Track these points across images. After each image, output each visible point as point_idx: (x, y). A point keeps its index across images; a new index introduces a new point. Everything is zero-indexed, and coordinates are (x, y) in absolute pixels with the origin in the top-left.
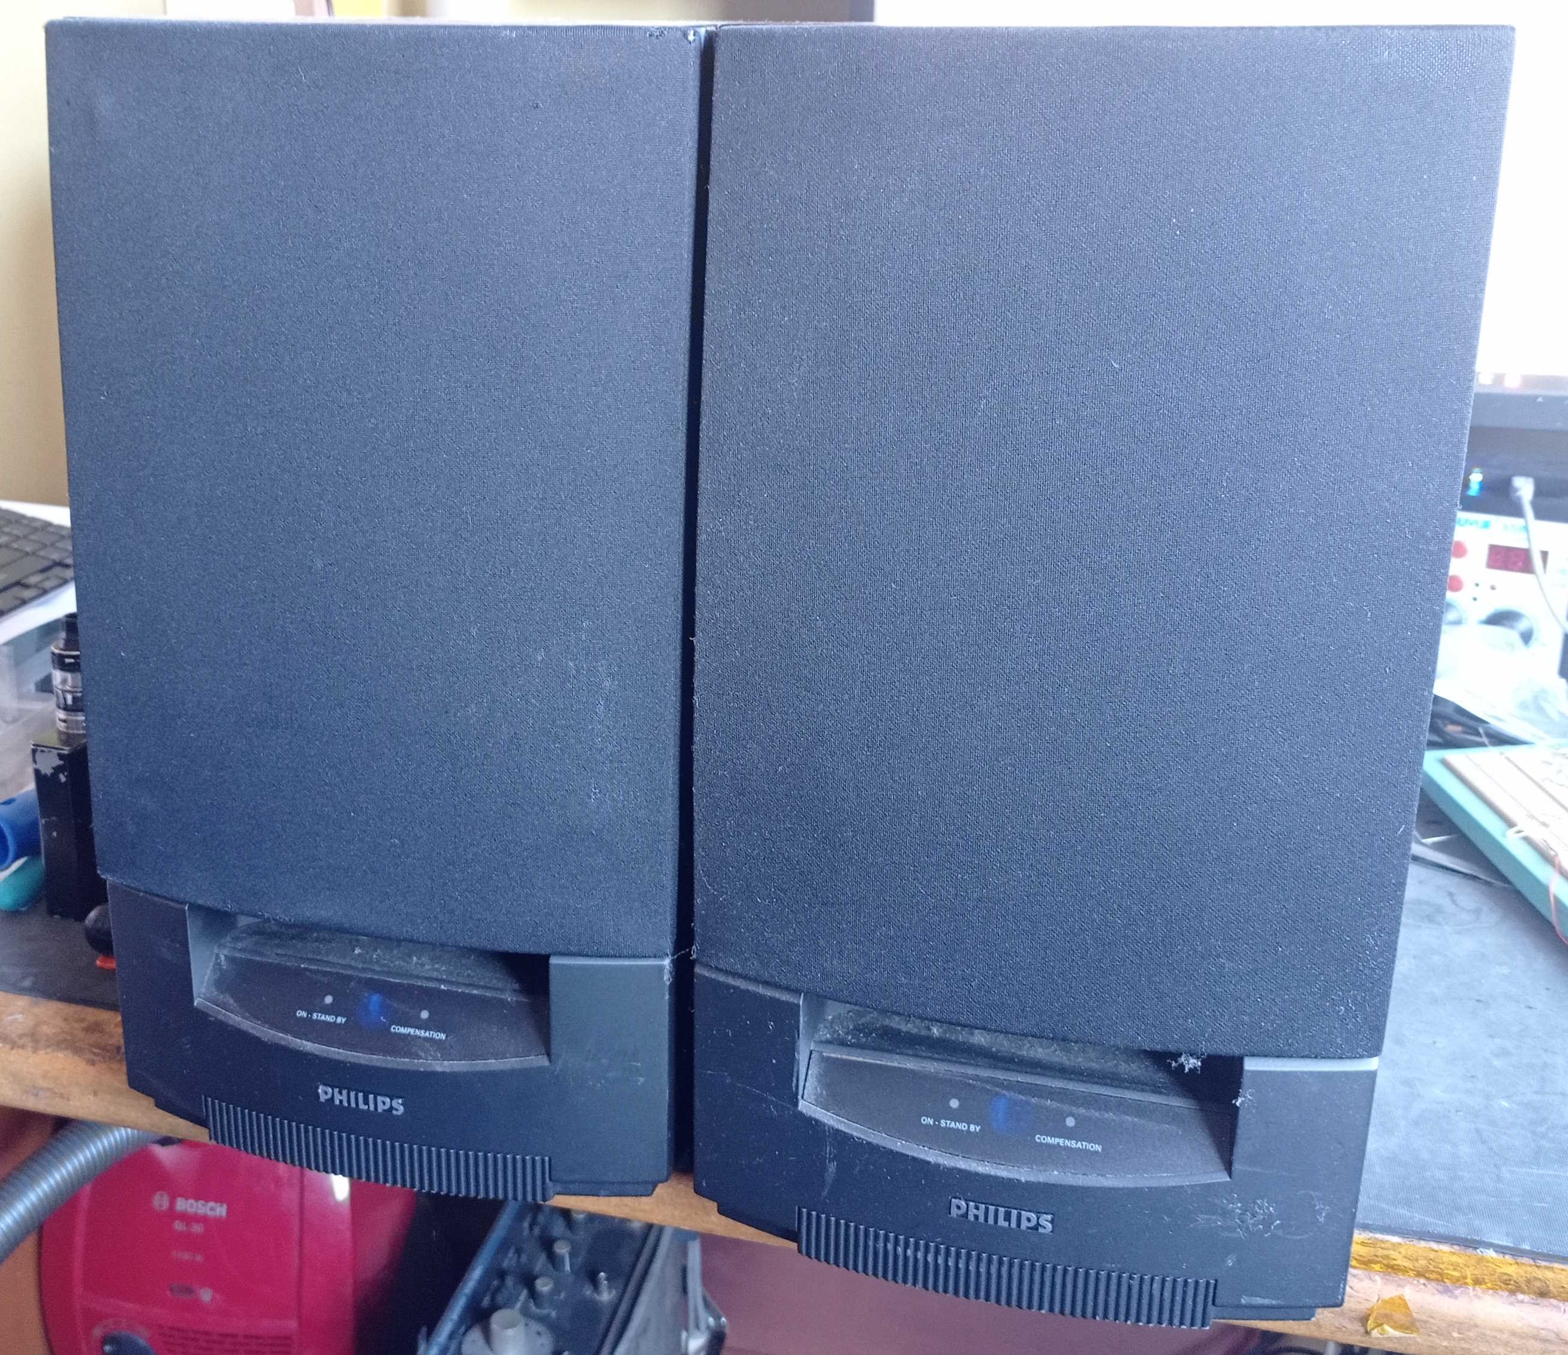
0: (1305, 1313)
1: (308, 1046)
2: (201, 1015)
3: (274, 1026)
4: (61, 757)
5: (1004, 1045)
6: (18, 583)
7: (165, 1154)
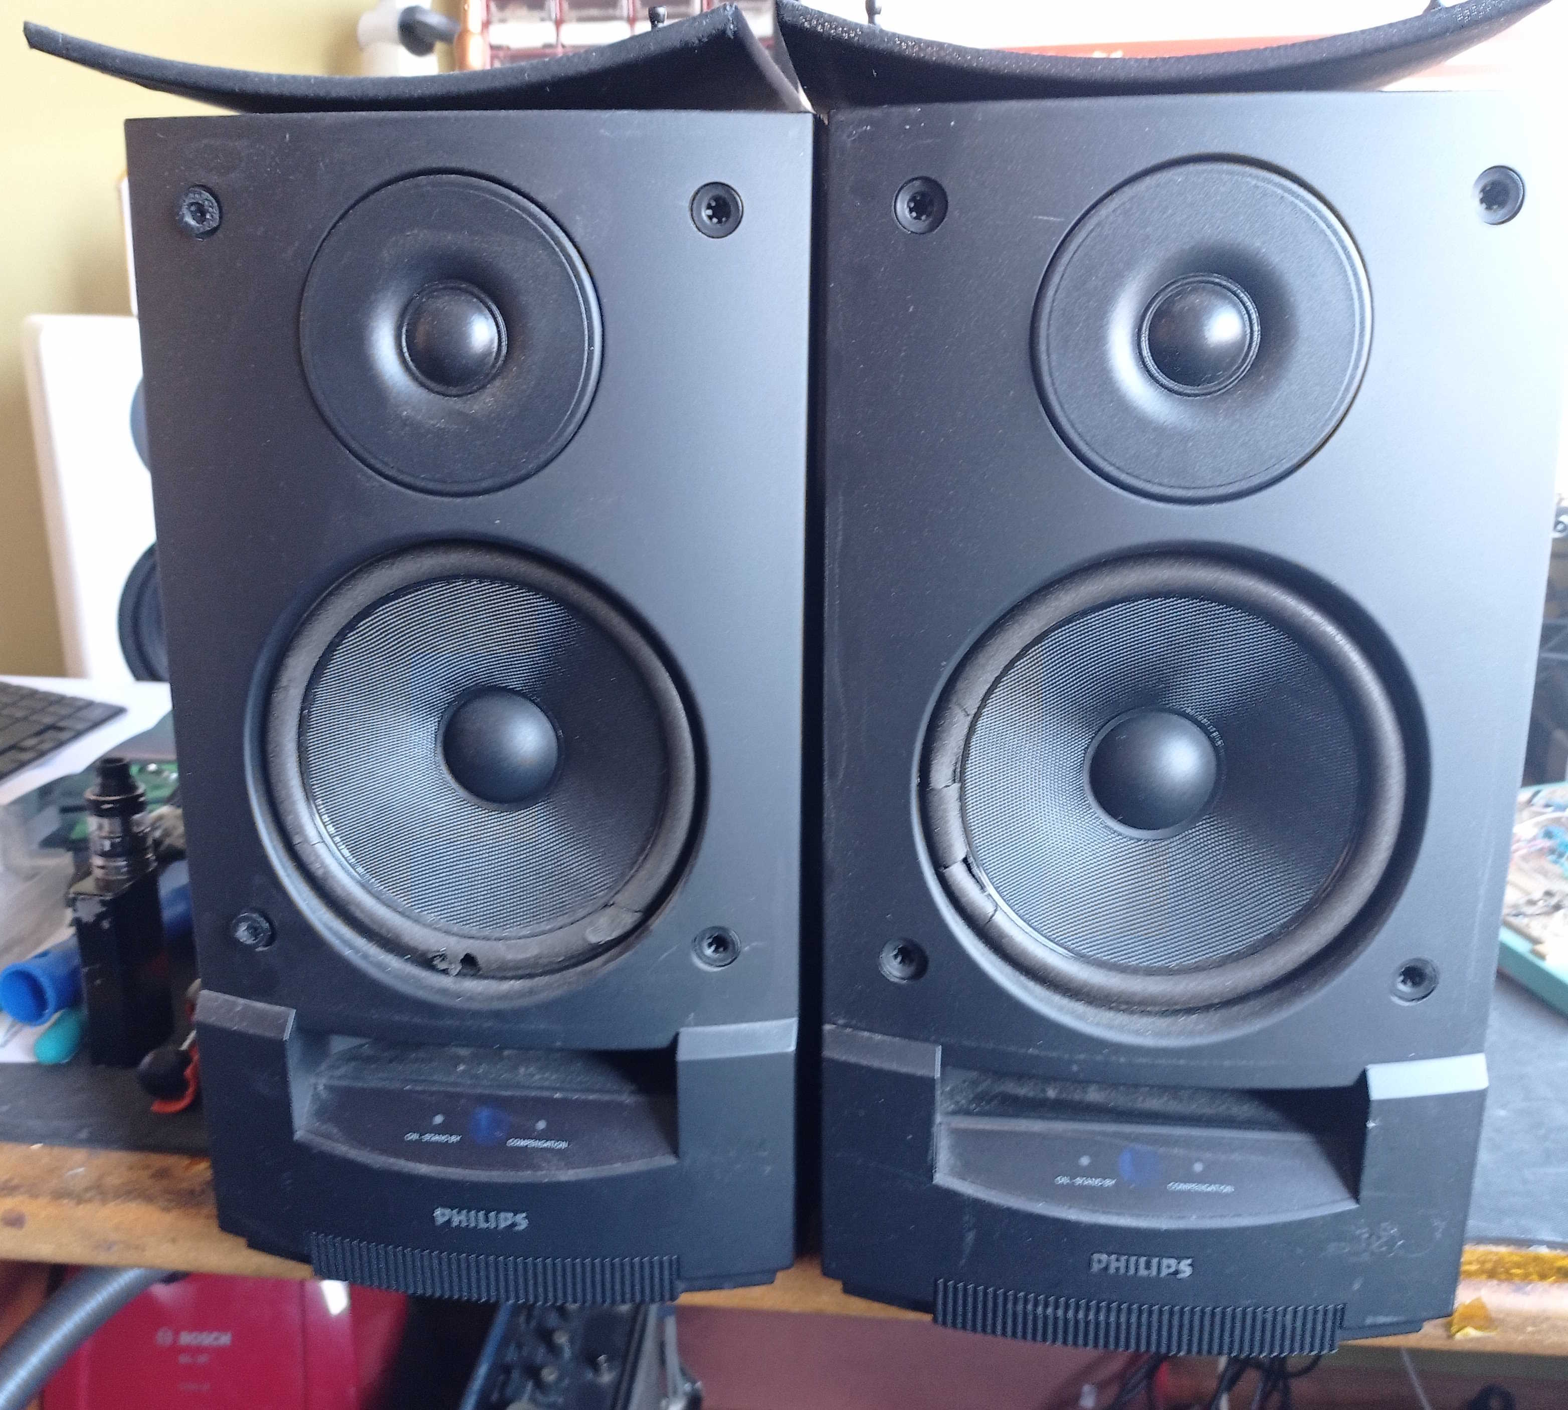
0: (1413, 1325)
1: (423, 1169)
2: (303, 1149)
3: (384, 1151)
4: (103, 903)
5: (1119, 1099)
6: (12, 748)
7: (162, 1292)
